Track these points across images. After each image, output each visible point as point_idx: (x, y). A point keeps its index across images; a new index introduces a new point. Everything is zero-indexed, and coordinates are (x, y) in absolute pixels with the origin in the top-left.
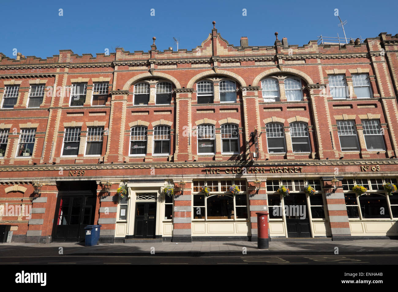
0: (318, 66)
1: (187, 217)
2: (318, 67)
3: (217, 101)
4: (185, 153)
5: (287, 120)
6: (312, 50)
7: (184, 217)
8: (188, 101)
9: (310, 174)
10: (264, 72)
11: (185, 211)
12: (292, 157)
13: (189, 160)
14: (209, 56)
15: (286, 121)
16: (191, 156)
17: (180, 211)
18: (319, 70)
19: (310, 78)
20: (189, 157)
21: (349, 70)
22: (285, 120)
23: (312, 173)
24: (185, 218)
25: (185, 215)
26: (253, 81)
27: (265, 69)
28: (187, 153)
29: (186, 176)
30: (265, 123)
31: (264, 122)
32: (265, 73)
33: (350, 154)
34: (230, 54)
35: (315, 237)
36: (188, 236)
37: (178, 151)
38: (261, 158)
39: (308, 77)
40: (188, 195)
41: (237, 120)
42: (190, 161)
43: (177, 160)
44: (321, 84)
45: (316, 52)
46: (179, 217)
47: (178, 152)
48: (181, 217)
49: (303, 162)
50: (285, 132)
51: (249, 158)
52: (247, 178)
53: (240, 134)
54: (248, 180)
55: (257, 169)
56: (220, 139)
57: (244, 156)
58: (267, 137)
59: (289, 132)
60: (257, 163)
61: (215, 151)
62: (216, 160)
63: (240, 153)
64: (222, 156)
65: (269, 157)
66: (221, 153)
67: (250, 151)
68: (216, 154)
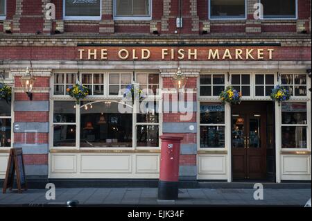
1: (39, 142)
4: (36, 16)
7: (34, 143)
9: (286, 62)
11: (36, 131)
12: (255, 28)
13: (44, 29)
16: (48, 22)
17: (26, 131)
20: (44, 24)
23: (291, 62)
24: (36, 145)
25: (36, 139)
28: (40, 16)
29: (37, 64)
35: (282, 181)
36: (39, 178)
37: (22, 11)
38: (193, 30)
40: (41, 100)
42: (46, 32)
43: (19, 29)
46: (24, 143)
47: (22, 14)
48: (27, 143)
49: (275, 40)
51: (168, 30)
52: (161, 70)
54: (161, 74)
55: (181, 52)
57: (159, 25)
60: (183, 39)
61: (101, 13)
62: (101, 31)
63: (151, 19)
64: (113, 23)
65: (209, 28)
66: (111, 18)
67: (170, 14)
68: (102, 19)
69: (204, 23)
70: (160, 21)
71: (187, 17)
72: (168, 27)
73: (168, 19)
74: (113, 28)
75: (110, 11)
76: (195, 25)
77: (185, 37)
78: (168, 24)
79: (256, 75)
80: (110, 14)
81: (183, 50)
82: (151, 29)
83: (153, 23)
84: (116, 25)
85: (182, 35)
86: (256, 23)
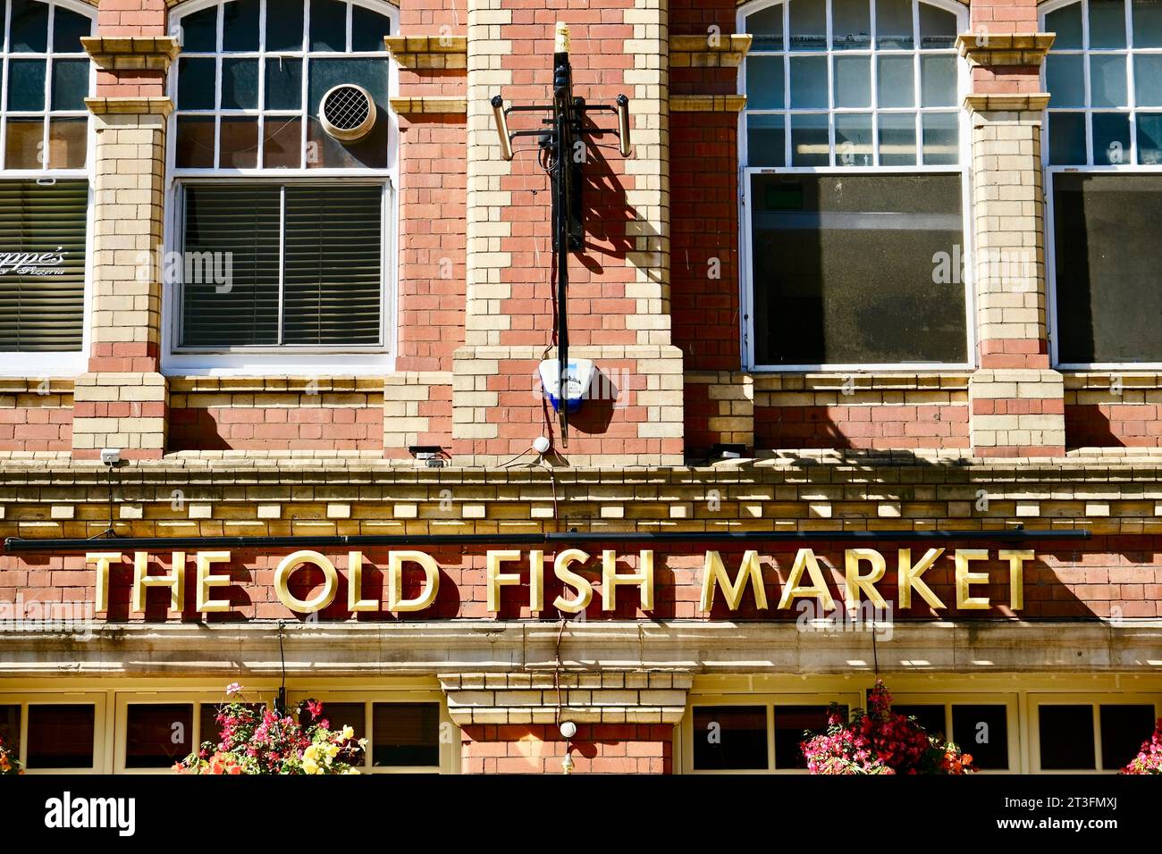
12: (1031, 421)
38: (647, 430)
50: (986, 108)
51: (490, 431)
52: (449, 681)
53: (406, 123)
54: (451, 702)
55: (574, 567)
56: (158, 175)
57: (437, 404)
58: (751, 163)
59: (1024, 108)
60: (584, 489)
61: (90, 336)
62: (86, 442)
63: (393, 366)
64: (159, 394)
65: (749, 424)
66: (151, 362)
67: (507, 338)
68: (94, 366)
69: (715, 392)
70: (443, 377)
71: (615, 351)
72: (491, 415)
73: (492, 368)
74: (159, 424)
75: (144, 318)
76: (660, 399)
77: (600, 475)
78: (491, 399)
79: (1043, 710)
80: (142, 336)
81: (582, 556)
82: (389, 425)
83: (407, 393)
84: (179, 403)
85: (577, 463)
86: (1029, 392)
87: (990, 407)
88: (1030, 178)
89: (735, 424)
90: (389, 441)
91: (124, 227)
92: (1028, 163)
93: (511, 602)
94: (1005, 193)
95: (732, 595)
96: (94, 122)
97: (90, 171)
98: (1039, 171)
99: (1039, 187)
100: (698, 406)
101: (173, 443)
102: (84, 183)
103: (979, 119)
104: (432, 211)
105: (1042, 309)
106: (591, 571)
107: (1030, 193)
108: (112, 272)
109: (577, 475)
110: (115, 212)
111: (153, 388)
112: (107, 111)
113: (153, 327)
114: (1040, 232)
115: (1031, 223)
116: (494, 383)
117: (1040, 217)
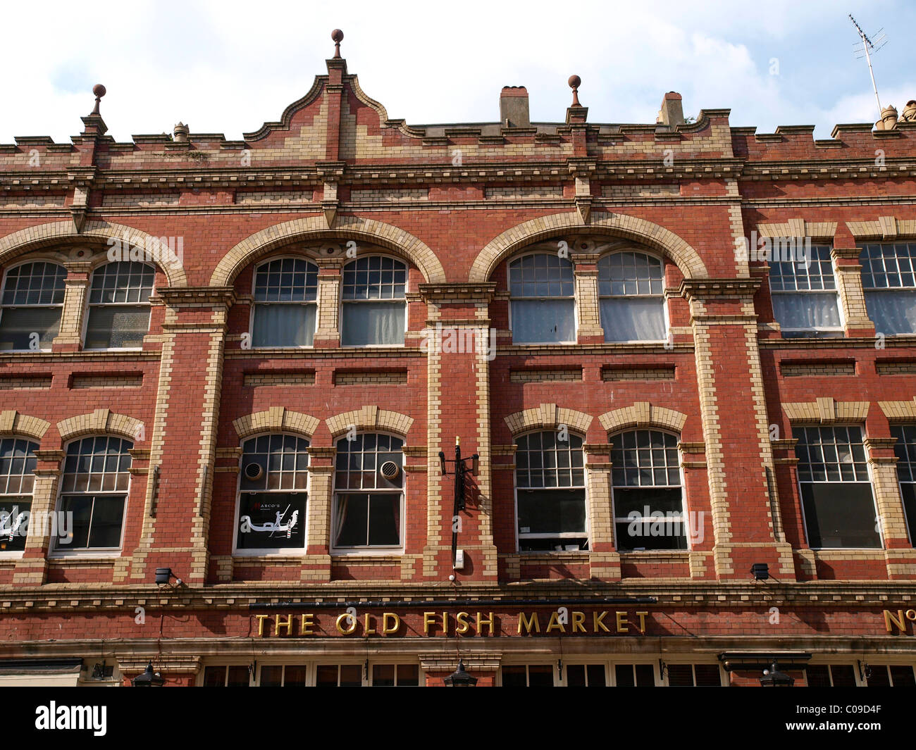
0: (729, 207)
2: (730, 211)
3: (327, 338)
4: (177, 549)
5: (600, 417)
6: (707, 147)
8: (211, 339)
10: (516, 228)
12: (609, 569)
13: (192, 575)
14: (307, 161)
15: (596, 425)
16: (201, 560)
18: (731, 223)
19: (695, 254)
20: (193, 565)
21: (848, 224)
22: (591, 418)
26: (471, 263)
27: (522, 217)
28: (185, 549)
30: (512, 429)
31: (509, 425)
32: (522, 230)
33: (842, 558)
34: (389, 156)
37: (152, 540)
38: (485, 573)
39: (689, 248)
41: (403, 416)
43: (143, 576)
44: (738, 276)
45: (722, 153)
47: (153, 545)
50: (591, 467)
51: (435, 573)
52: (422, 657)
53: (408, 473)
54: (423, 664)
55: (462, 617)
56: (329, 491)
57: (418, 565)
58: (518, 485)
59: (604, 467)
60: (466, 592)
61: (307, 543)
62: (305, 578)
63: (404, 552)
64: (328, 562)
65: (518, 571)
66: (326, 551)
67: (440, 543)
68: (308, 553)
69: (507, 560)
70: (420, 556)
71: (474, 547)
72: (436, 568)
73: (436, 553)
74: (328, 572)
75: (324, 537)
76: (490, 563)
77: (470, 588)
78: (436, 563)
79: (617, 667)
80: (324, 543)
81: (466, 614)
82: (402, 572)
83: (408, 561)
84: (335, 565)
85: (464, 584)
86: (609, 560)
87: (595, 565)
88: (607, 490)
89: (514, 571)
90: (403, 577)
91: (318, 508)
92: (606, 485)
93: (433, 629)
94: (599, 495)
95: (529, 627)
96: (309, 474)
97: (308, 489)
98: (609, 488)
99: (610, 493)
100: (502, 564)
101: (333, 578)
102: (306, 493)
103: (590, 471)
104: (416, 502)
105: (612, 532)
106: (469, 619)
107: (607, 495)
108: (314, 522)
109: (463, 588)
110: (316, 503)
111: (326, 559)
112: (312, 470)
113: (327, 540)
114: (610, 507)
115: (608, 505)
116: (436, 558)
117: (610, 503)
